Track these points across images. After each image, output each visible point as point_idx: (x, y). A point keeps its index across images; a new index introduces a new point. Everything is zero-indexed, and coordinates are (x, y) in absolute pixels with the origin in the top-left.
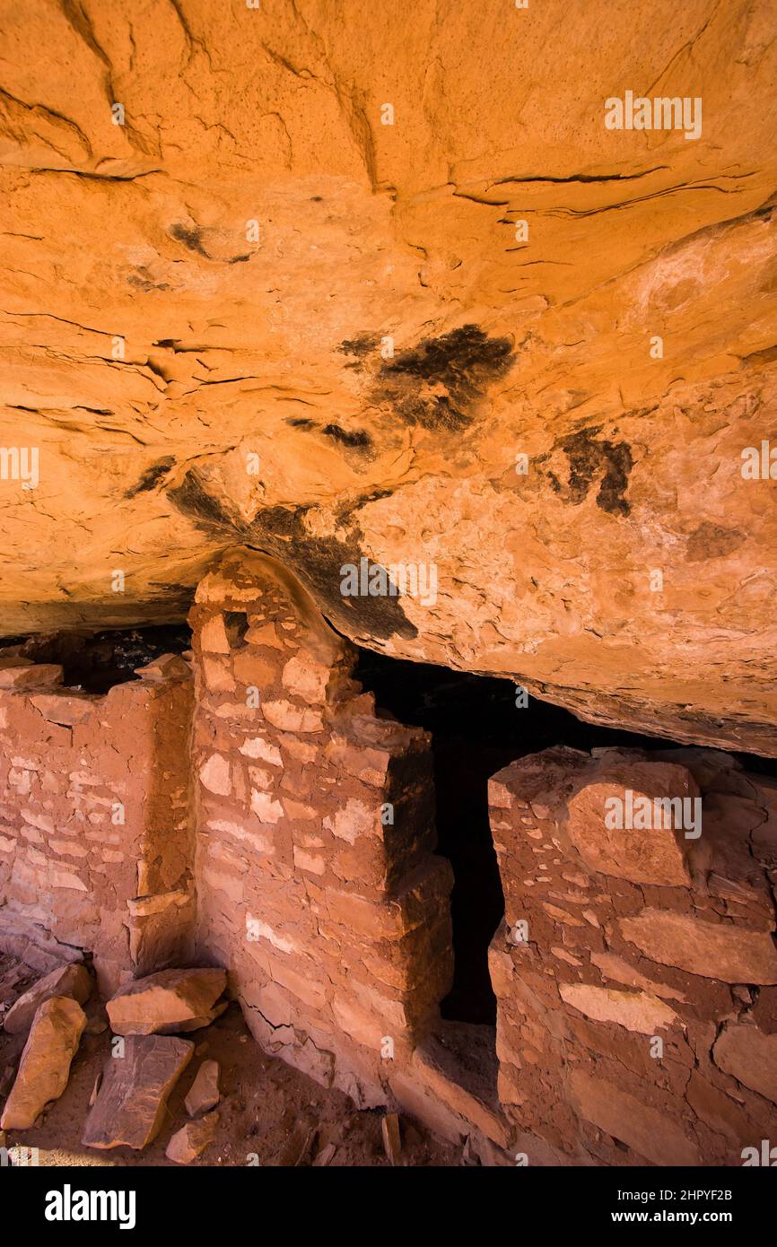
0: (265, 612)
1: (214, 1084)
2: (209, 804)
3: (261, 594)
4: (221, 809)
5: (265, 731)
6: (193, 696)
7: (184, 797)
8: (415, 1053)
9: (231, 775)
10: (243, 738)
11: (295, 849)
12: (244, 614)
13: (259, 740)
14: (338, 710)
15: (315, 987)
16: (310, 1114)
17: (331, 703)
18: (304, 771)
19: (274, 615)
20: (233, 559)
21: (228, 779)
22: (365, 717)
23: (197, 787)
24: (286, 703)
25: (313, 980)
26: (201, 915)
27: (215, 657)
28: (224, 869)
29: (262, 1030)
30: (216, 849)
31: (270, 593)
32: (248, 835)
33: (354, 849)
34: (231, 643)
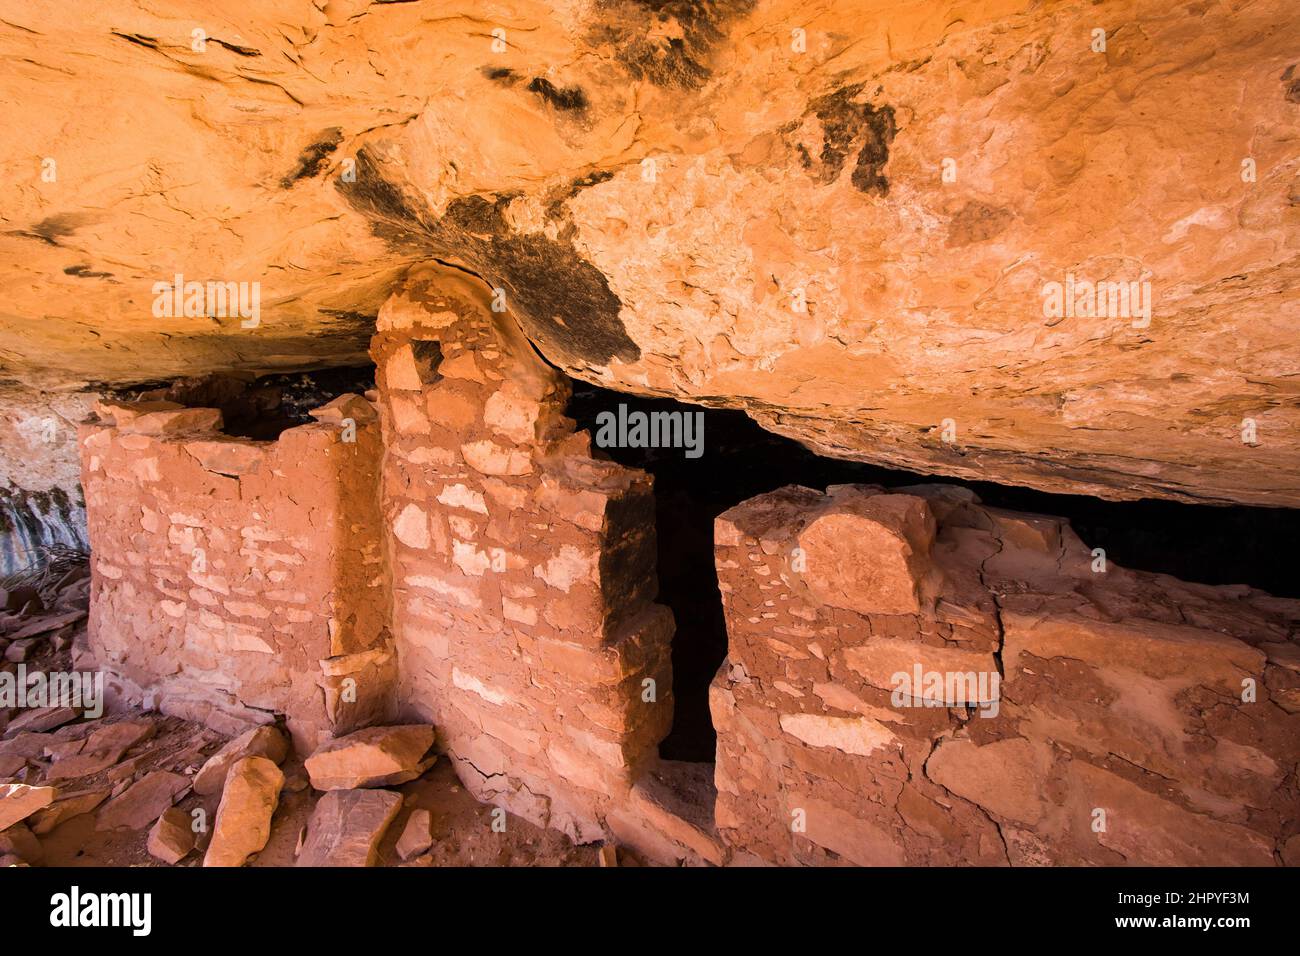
0: (462, 340)
1: (426, 830)
2: (406, 559)
3: (456, 319)
4: (419, 563)
5: (466, 476)
6: (381, 440)
7: (377, 552)
8: (633, 790)
9: (429, 527)
10: (441, 485)
11: (504, 600)
12: (437, 344)
13: (459, 486)
14: (551, 450)
15: (530, 735)
16: (527, 851)
17: (541, 442)
18: (512, 518)
19: (473, 343)
20: (420, 277)
21: (426, 531)
22: (580, 457)
23: (391, 541)
24: (489, 444)
25: (526, 729)
26: (403, 674)
27: (404, 395)
28: (424, 624)
29: (474, 781)
30: (416, 606)
31: (467, 317)
32: (452, 590)
33: (568, 597)
34: (423, 378)
